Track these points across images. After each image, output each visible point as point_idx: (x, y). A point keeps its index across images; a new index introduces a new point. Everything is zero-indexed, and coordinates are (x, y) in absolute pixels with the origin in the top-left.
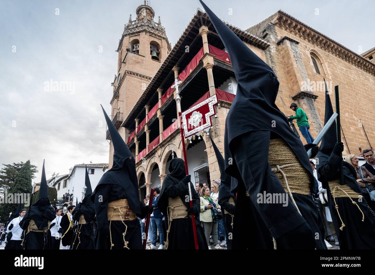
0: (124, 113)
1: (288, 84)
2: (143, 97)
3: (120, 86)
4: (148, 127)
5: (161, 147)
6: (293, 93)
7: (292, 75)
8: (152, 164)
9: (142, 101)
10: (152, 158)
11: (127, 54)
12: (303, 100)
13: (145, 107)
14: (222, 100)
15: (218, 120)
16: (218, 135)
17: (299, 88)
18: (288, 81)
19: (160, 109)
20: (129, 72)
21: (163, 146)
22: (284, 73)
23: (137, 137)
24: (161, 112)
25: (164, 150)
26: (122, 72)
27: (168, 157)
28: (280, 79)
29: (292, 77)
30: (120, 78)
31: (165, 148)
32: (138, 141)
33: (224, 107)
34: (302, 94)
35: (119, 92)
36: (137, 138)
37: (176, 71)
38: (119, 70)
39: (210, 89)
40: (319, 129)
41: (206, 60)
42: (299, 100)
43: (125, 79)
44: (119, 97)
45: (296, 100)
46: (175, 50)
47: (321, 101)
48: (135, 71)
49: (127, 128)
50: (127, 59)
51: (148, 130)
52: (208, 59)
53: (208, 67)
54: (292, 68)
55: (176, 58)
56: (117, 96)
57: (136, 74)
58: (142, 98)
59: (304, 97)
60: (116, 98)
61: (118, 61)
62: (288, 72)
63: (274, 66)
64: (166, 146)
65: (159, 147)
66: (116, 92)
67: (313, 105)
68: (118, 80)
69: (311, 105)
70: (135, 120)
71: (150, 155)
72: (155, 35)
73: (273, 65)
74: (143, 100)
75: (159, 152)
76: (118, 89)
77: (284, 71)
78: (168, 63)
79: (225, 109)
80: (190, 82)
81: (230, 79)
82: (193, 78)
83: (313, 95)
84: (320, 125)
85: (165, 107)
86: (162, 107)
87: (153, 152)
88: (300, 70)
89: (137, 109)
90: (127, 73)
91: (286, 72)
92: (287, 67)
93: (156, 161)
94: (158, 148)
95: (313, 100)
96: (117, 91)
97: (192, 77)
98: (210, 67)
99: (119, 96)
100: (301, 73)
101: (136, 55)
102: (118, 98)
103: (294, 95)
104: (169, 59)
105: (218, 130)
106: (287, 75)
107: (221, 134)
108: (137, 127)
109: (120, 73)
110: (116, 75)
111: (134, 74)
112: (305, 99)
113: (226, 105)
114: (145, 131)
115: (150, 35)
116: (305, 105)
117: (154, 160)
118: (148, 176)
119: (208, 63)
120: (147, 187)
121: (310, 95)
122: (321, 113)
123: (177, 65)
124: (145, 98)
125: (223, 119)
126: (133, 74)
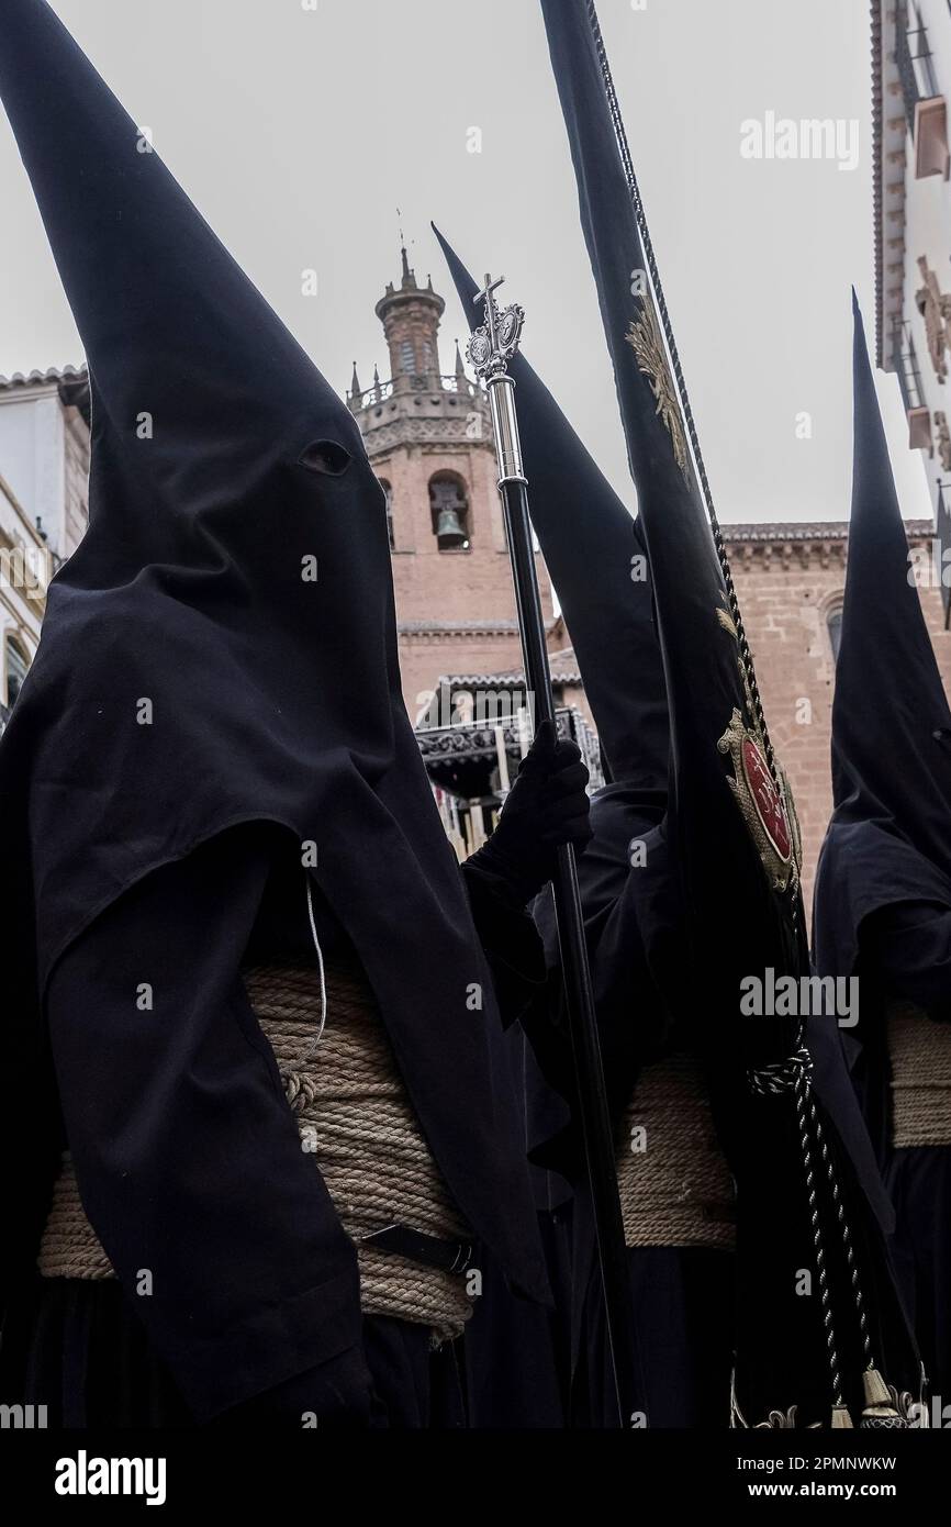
72: (444, 445)
115: (424, 454)
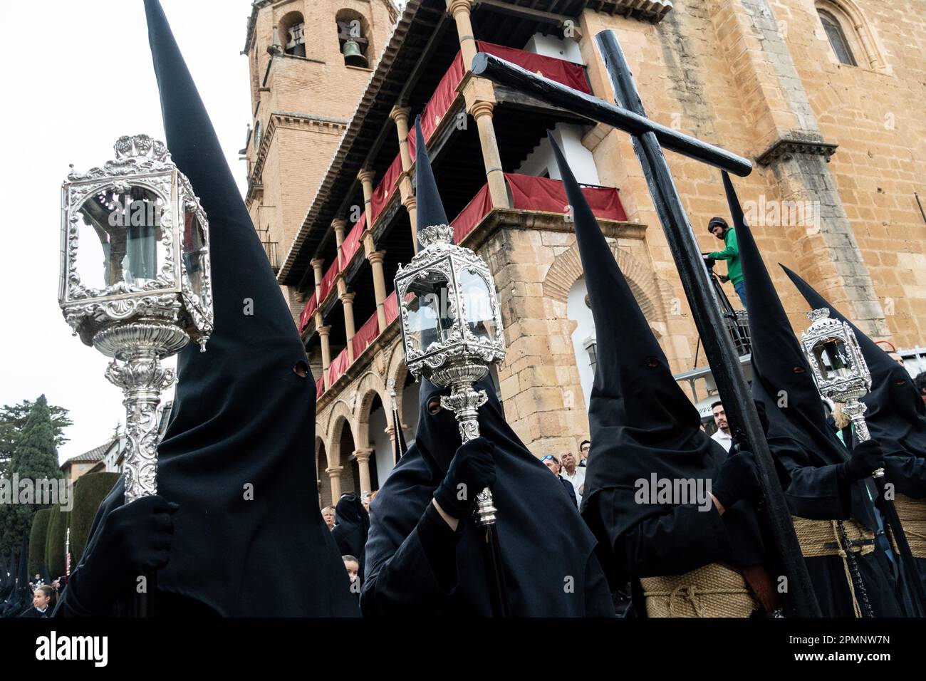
0: (282, 243)
1: (741, 119)
2: (323, 199)
3: (261, 160)
4: (346, 284)
5: (383, 347)
6: (759, 145)
7: (750, 89)
8: (367, 395)
9: (322, 208)
10: (365, 377)
11: (270, 62)
12: (788, 165)
13: (333, 224)
14: (525, 211)
15: (516, 272)
16: (519, 315)
17: (772, 126)
18: (740, 107)
19: (371, 232)
20: (282, 118)
21: (388, 342)
22: (727, 85)
23: (322, 313)
24: (375, 242)
25: (392, 356)
26: (264, 118)
27: (403, 374)
28: (715, 107)
29: (750, 96)
30: (259, 135)
31: (393, 351)
32: (324, 325)
33: (532, 228)
34: (782, 147)
35: (261, 179)
36: (323, 318)
37: (402, 121)
38: (257, 111)
39: (489, 177)
40: (844, 250)
41: (472, 90)
42: (776, 166)
43: (274, 141)
44: (265, 192)
45: (769, 167)
46: (389, 63)
47: (857, 153)
48: (298, 111)
49: (294, 288)
50: (272, 77)
51: (348, 292)
52: (477, 88)
53: (480, 112)
54: (750, 67)
55: (395, 82)
56: (257, 191)
57: (302, 121)
58: (321, 200)
59: (789, 154)
60: (254, 198)
61: (251, 82)
62: (739, 81)
63: (692, 67)
64: (394, 345)
65: (377, 346)
66: (254, 179)
67: (823, 175)
68: (255, 141)
69: (816, 177)
70: (312, 263)
71: (358, 368)
73: (687, 67)
74: (323, 206)
75: (379, 362)
76: (258, 170)
77: (724, 78)
78: (376, 98)
79: (536, 233)
80: (439, 154)
81: (556, 129)
82: (444, 143)
83: (819, 147)
84: (847, 236)
85: (384, 226)
86: (376, 227)
87: (365, 361)
88: (776, 70)
89: (311, 232)
90: (276, 122)
91: (733, 79)
92: (735, 66)
93: (374, 388)
94: (375, 349)
95: (822, 159)
96: (256, 175)
97: (442, 140)
98: (483, 111)
99: (262, 190)
100: (778, 80)
101: (297, 60)
102: (262, 196)
103: (761, 151)
104: (376, 87)
105: (516, 300)
106: (735, 89)
107: (528, 311)
108: (319, 285)
109: (259, 120)
110: (248, 125)
111: (298, 121)
112: (794, 163)
113: (538, 223)
114: (340, 296)
116: (796, 178)
117: (371, 383)
118: (360, 429)
119: (477, 102)
120: (361, 461)
121: (810, 146)
122: (858, 193)
123: (400, 102)
124: (327, 200)
125: (532, 264)
126: (295, 121)
